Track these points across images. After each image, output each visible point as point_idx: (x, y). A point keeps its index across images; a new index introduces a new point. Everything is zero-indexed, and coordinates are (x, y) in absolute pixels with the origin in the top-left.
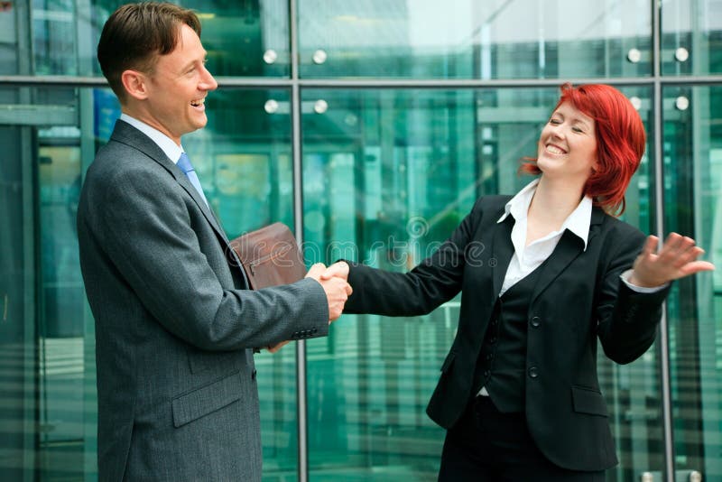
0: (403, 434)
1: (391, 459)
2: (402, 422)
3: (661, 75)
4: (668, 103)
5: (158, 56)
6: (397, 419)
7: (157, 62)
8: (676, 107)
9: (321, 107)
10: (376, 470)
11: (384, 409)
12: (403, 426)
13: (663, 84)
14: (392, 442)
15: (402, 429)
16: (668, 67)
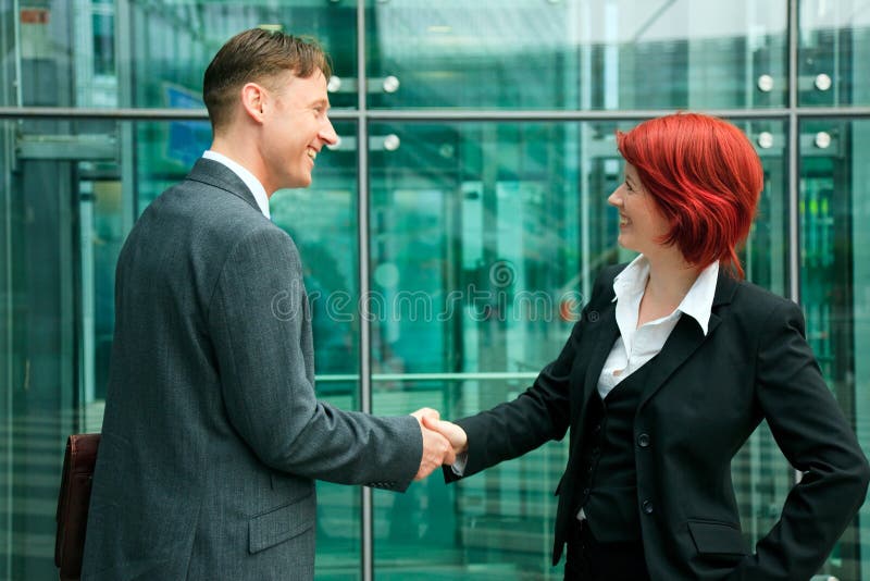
0: (505, 526)
1: (490, 556)
2: (504, 511)
3: (798, 106)
4: (806, 139)
5: (291, 77)
6: (498, 507)
7: (289, 84)
8: (815, 145)
9: (392, 142)
10: (474, 568)
11: (483, 494)
12: (506, 517)
13: (800, 117)
14: (493, 535)
15: (504, 520)
16: (806, 98)
